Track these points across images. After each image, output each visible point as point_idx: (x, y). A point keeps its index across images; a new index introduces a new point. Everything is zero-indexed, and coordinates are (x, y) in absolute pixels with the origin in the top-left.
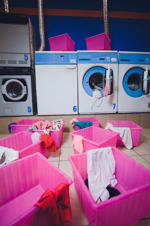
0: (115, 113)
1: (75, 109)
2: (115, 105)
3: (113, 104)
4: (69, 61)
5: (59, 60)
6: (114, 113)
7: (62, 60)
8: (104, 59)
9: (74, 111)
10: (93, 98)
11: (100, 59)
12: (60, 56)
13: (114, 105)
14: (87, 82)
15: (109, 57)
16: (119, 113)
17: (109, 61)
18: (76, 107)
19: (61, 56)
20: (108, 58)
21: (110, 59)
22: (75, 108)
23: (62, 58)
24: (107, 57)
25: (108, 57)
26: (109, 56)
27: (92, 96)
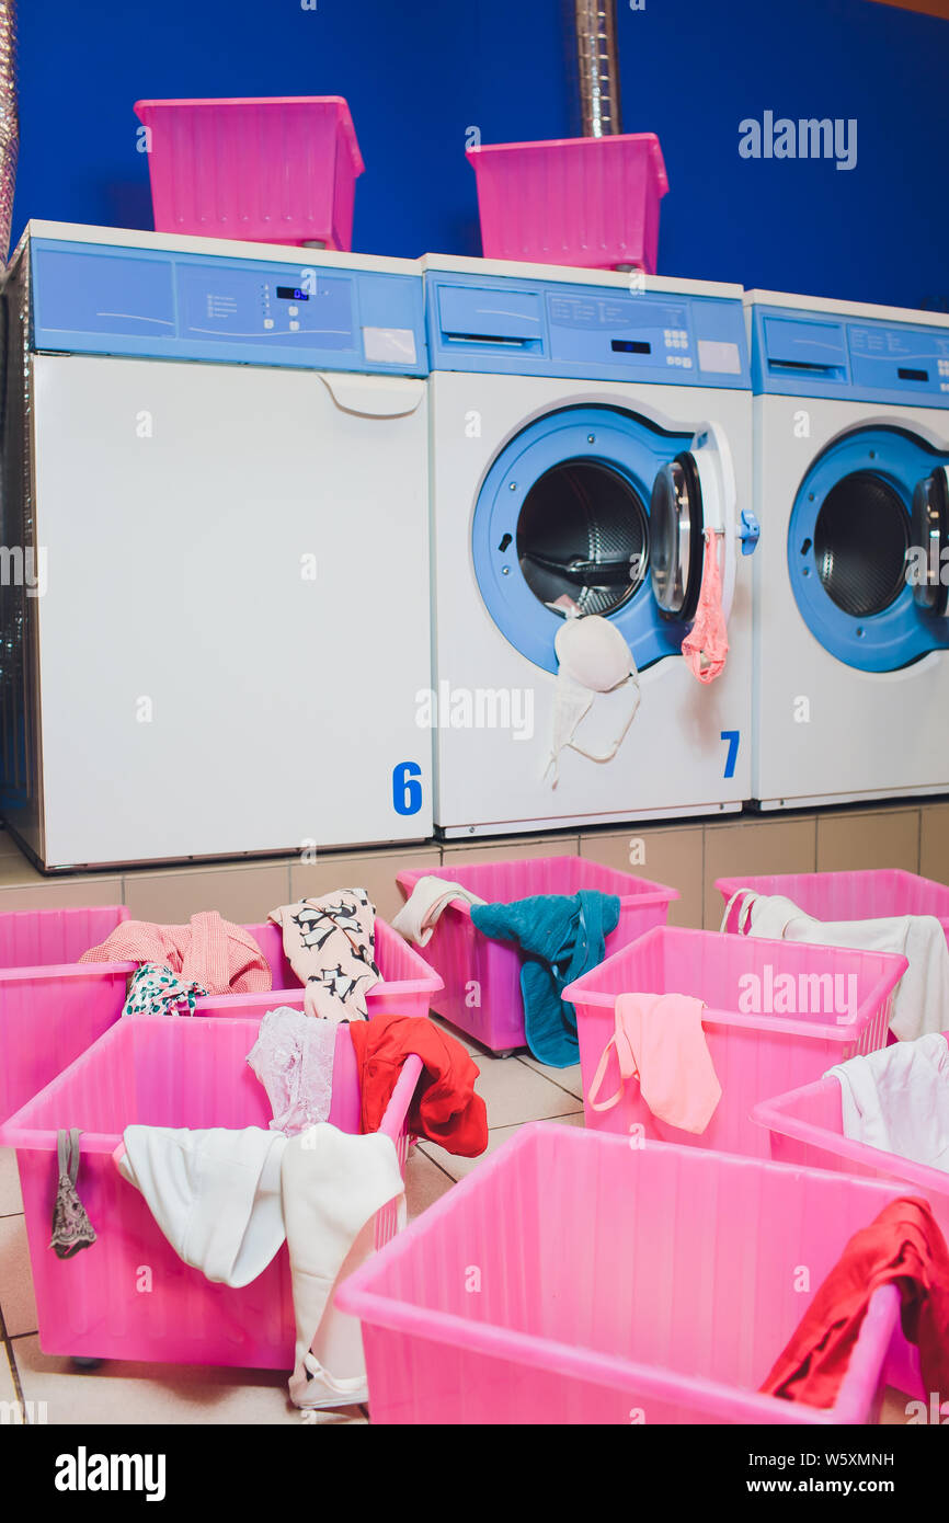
0: (738, 808)
1: (407, 792)
2: (732, 737)
3: (725, 735)
4: (353, 342)
5: (269, 324)
6: (728, 809)
7: (294, 326)
8: (644, 348)
9: (400, 807)
10: (562, 682)
11: (619, 346)
12: (269, 291)
13: (728, 742)
14: (507, 538)
15: (683, 335)
16: (764, 807)
17: (687, 363)
18: (415, 769)
19: (286, 293)
20: (674, 338)
21: (692, 352)
22: (408, 777)
23: (293, 311)
24: (667, 333)
25: (675, 333)
26: (682, 325)
27: (553, 664)
